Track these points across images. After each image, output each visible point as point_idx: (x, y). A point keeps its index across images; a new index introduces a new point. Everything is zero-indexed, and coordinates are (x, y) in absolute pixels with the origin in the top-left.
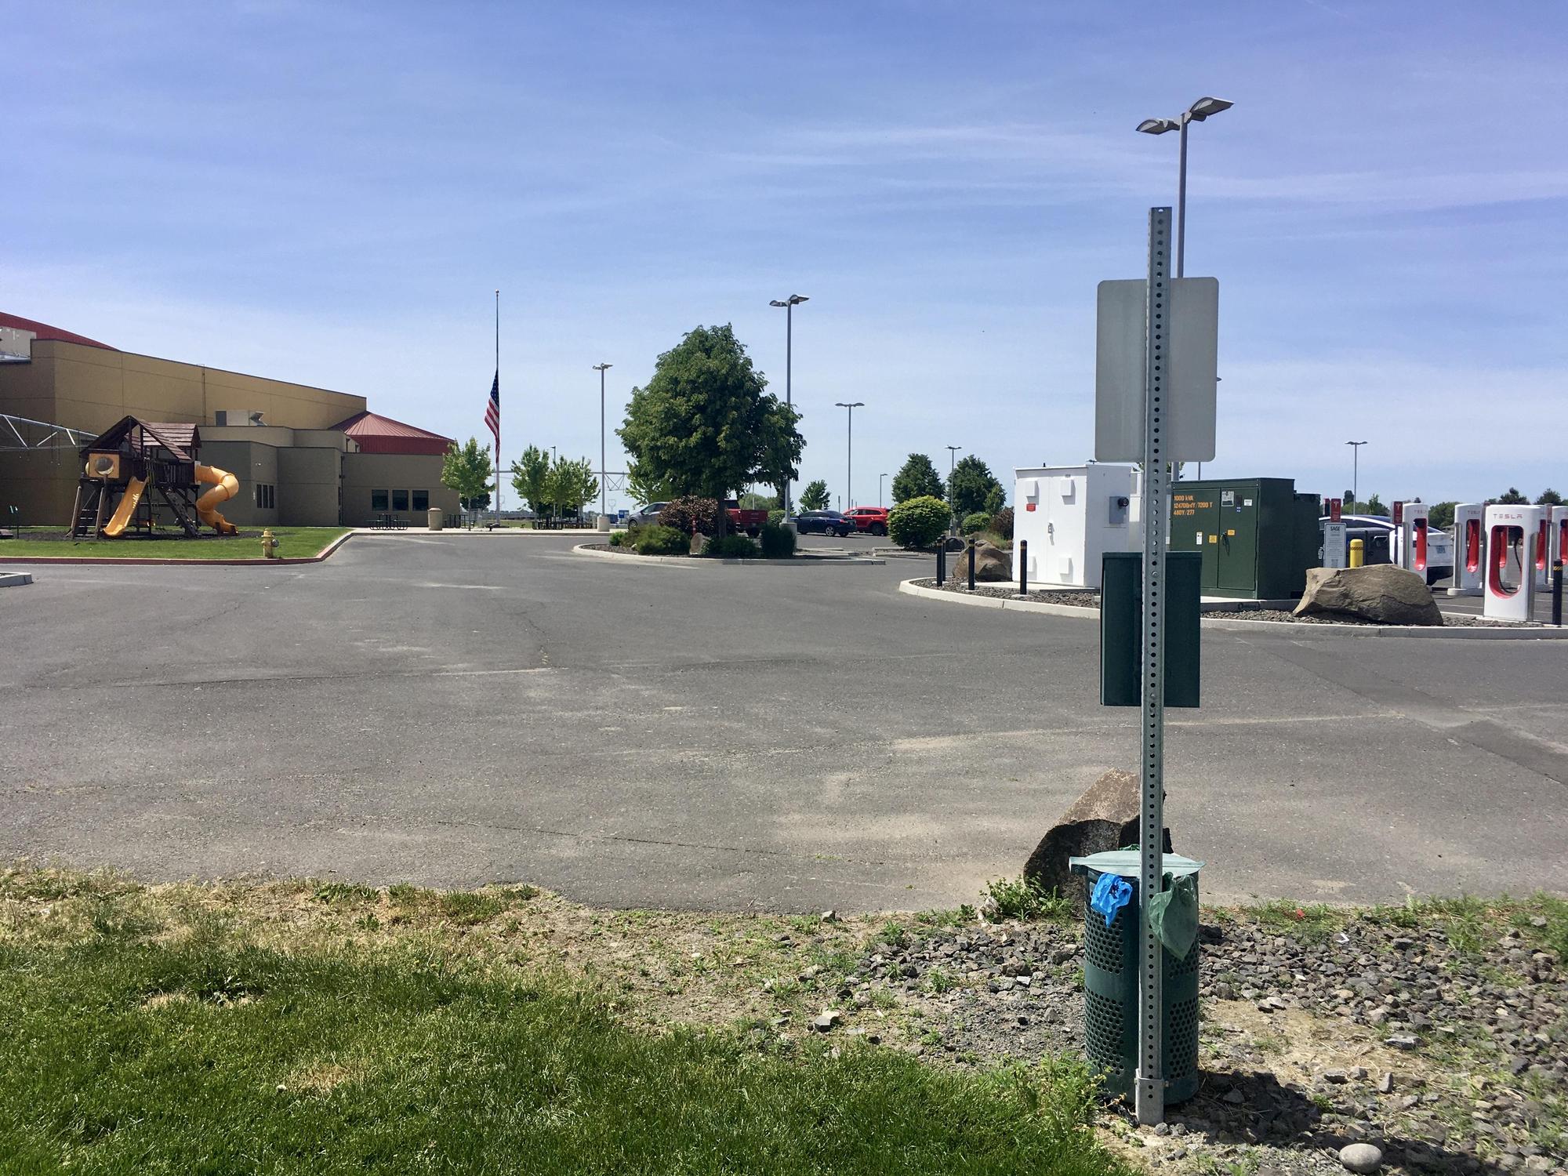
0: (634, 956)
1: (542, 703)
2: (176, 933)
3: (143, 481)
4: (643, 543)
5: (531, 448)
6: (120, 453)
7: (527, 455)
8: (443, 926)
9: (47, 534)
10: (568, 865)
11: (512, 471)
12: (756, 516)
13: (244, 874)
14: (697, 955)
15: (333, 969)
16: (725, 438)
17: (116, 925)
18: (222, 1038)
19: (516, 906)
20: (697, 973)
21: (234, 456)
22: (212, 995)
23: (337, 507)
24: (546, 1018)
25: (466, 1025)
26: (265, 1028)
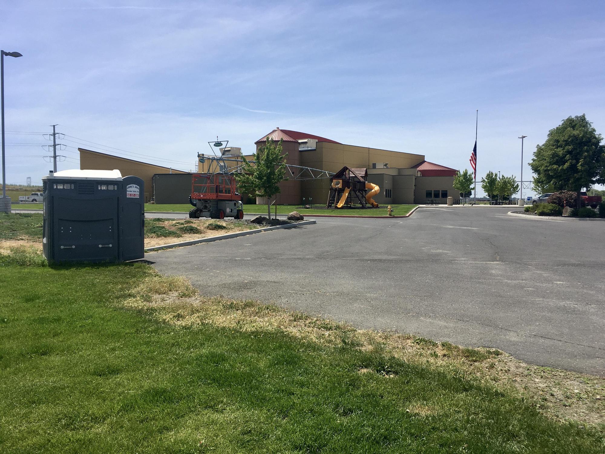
0: (546, 387)
1: (498, 276)
2: (368, 348)
3: (349, 188)
4: (540, 211)
5: (490, 172)
6: (342, 179)
7: (488, 175)
8: (463, 361)
9: (320, 207)
10: (515, 344)
11: (482, 182)
12: (595, 199)
13: (389, 330)
14: (577, 391)
15: (423, 370)
16: (581, 165)
17: (349, 342)
18: (385, 388)
19: (493, 357)
20: (578, 399)
21: (378, 179)
22: (381, 372)
23: (413, 197)
24: (509, 405)
25: (476, 402)
26: (400, 387)
